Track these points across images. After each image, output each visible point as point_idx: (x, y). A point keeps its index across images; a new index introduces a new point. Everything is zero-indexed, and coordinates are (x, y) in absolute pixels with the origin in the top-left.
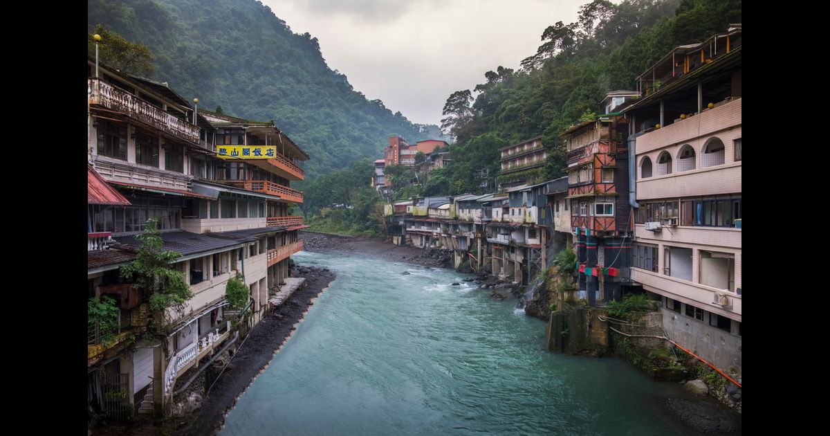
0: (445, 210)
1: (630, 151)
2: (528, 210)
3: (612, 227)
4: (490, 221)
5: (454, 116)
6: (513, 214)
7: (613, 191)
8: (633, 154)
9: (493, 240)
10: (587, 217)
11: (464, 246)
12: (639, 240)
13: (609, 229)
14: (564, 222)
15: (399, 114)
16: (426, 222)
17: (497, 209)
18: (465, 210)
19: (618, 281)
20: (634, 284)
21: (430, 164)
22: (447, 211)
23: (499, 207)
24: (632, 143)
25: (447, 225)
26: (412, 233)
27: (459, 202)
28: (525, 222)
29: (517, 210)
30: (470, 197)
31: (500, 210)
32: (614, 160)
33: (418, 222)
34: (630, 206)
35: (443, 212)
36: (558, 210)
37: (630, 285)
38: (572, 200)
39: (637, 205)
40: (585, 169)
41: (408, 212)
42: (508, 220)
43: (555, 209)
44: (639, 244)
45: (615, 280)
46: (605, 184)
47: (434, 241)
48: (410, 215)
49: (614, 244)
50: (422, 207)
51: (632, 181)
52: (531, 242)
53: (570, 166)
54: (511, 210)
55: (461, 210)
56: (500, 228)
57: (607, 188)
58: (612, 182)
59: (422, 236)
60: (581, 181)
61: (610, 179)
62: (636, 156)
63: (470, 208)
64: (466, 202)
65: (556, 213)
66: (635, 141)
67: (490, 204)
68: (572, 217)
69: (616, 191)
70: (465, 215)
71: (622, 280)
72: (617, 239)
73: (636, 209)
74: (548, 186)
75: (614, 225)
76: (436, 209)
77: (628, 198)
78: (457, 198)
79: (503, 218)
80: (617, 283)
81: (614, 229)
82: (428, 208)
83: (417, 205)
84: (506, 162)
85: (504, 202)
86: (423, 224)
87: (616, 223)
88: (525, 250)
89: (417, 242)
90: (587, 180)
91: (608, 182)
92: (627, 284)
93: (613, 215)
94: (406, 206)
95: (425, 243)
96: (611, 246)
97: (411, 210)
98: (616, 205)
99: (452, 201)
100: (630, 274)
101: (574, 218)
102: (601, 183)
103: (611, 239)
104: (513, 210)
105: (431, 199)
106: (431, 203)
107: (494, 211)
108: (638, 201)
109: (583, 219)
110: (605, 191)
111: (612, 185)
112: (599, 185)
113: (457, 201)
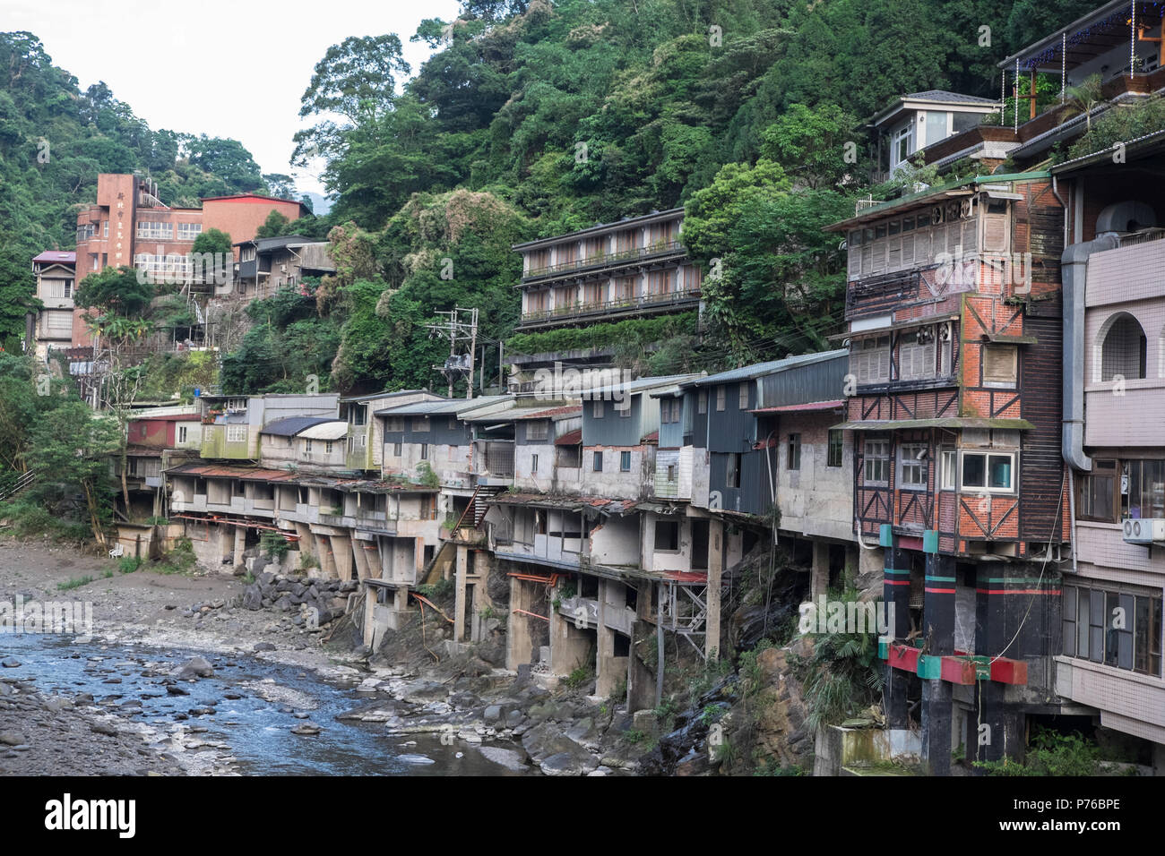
0: (329, 442)
1: (1071, 295)
2: (663, 459)
3: (1009, 529)
4: (504, 489)
5: (341, 120)
6: (598, 467)
7: (1013, 416)
8: (1078, 306)
9: (515, 551)
10: (929, 494)
11: (401, 573)
12: (1087, 572)
13: (999, 534)
14: (822, 505)
15: (100, 92)
16: (252, 483)
17: (535, 449)
18: (405, 446)
19: (1017, 699)
20: (1065, 711)
21: (252, 280)
22: (335, 448)
23: (544, 442)
24: (1078, 269)
25: (336, 498)
26: (191, 519)
27: (386, 419)
28: (643, 498)
29: (612, 457)
30: (422, 402)
31: (548, 454)
32: (1019, 319)
33: (221, 482)
34: (1062, 463)
35: (319, 452)
36: (793, 463)
37: (1054, 711)
38: (858, 436)
39: (1085, 463)
40: (924, 341)
41: (178, 444)
42: (577, 487)
43: (783, 460)
44: (1087, 585)
45: (1009, 698)
46: (992, 391)
47: (282, 548)
48: (192, 456)
49: (1010, 580)
50: (238, 429)
51: (1075, 388)
52: (660, 562)
53: (856, 327)
54: (588, 456)
55: (391, 447)
56: (544, 513)
57: (998, 405)
58: (1013, 386)
59: (231, 531)
60: (904, 377)
61: (1004, 375)
62: (1088, 310)
63: (425, 440)
64: (410, 419)
65: (784, 473)
66: (1086, 263)
67: (507, 431)
68: (857, 488)
69: (1023, 415)
70: (403, 462)
71: (1030, 696)
72: (1017, 564)
73: (1080, 474)
74: (760, 384)
75: (1015, 521)
76: (290, 438)
77: (1058, 437)
78: (378, 404)
79: (555, 481)
80: (1015, 707)
81: (1015, 534)
82: (261, 434)
83: (219, 420)
84: (539, 289)
85: (561, 428)
86: (239, 487)
87: (1020, 515)
88: (635, 590)
89: (211, 551)
90: (930, 376)
91: (1000, 385)
92: (1043, 712)
93: (1011, 490)
94: (171, 421)
95: (244, 558)
96: (1000, 586)
97: (194, 436)
98: (1023, 458)
99: (354, 412)
100: (1054, 677)
101: (868, 496)
102: (981, 389)
103: (1000, 564)
104: (599, 455)
105: (273, 401)
106: (273, 416)
107: (523, 455)
108: (1088, 450)
109: (907, 498)
110: (992, 414)
111: (1012, 396)
112: (975, 395)
113: (378, 416)
